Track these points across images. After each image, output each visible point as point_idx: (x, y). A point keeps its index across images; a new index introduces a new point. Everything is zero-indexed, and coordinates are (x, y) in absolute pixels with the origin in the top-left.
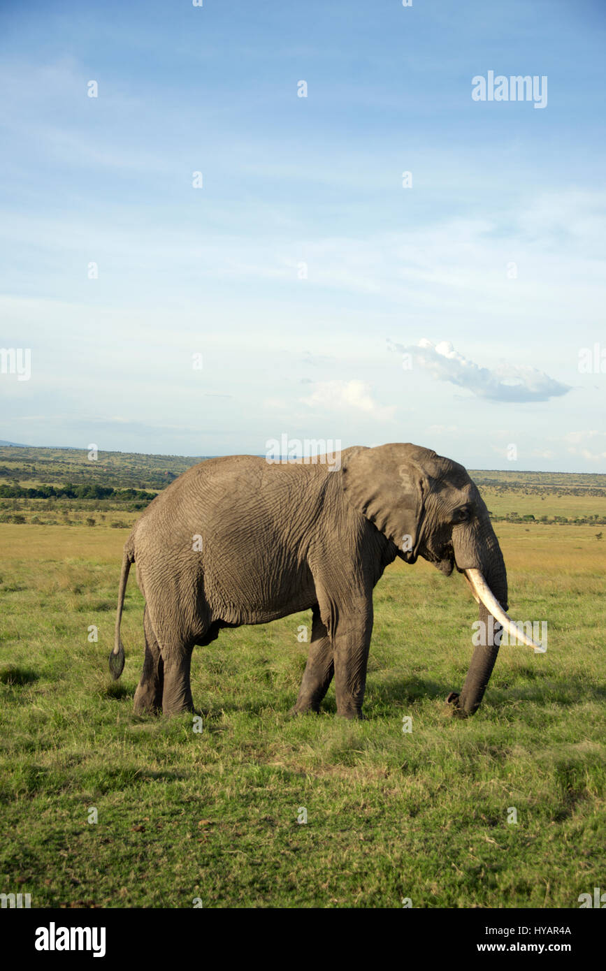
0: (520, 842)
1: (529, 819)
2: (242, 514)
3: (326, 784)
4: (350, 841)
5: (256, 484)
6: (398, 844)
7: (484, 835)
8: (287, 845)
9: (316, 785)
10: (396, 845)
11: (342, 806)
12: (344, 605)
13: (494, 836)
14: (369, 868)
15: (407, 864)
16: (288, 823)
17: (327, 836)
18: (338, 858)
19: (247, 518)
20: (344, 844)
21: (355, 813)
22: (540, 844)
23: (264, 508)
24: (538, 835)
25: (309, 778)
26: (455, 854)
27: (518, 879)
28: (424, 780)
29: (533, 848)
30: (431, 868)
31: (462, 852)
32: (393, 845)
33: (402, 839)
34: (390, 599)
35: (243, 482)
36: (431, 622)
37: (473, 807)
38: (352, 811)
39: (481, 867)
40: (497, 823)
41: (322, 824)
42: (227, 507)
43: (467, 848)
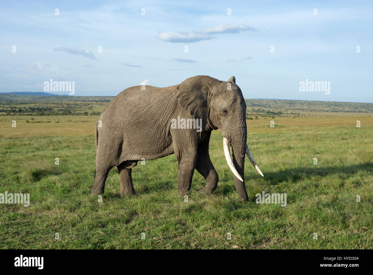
0: (113, 232)
1: (116, 224)
2: (141, 114)
3: (40, 218)
4: (49, 238)
5: (148, 101)
6: (67, 237)
7: (99, 231)
8: (24, 241)
9: (36, 218)
10: (66, 238)
11: (46, 225)
12: (184, 151)
13: (103, 231)
14: (55, 247)
15: (70, 244)
16: (24, 233)
17: (40, 237)
18: (44, 244)
19: (144, 116)
20: (46, 239)
21: (51, 228)
22: (120, 232)
23: (151, 111)
24: (119, 229)
25: (33, 216)
26: (88, 239)
27: (111, 245)
28: (78, 213)
29: (117, 234)
30: (79, 244)
31: (91, 238)
32: (65, 238)
33: (68, 235)
34: (68, 147)
35: (142, 99)
36: (83, 155)
37: (96, 222)
38: (50, 227)
39: (98, 242)
40: (104, 226)
41: (38, 232)
42: (134, 111)
43: (93, 236)
